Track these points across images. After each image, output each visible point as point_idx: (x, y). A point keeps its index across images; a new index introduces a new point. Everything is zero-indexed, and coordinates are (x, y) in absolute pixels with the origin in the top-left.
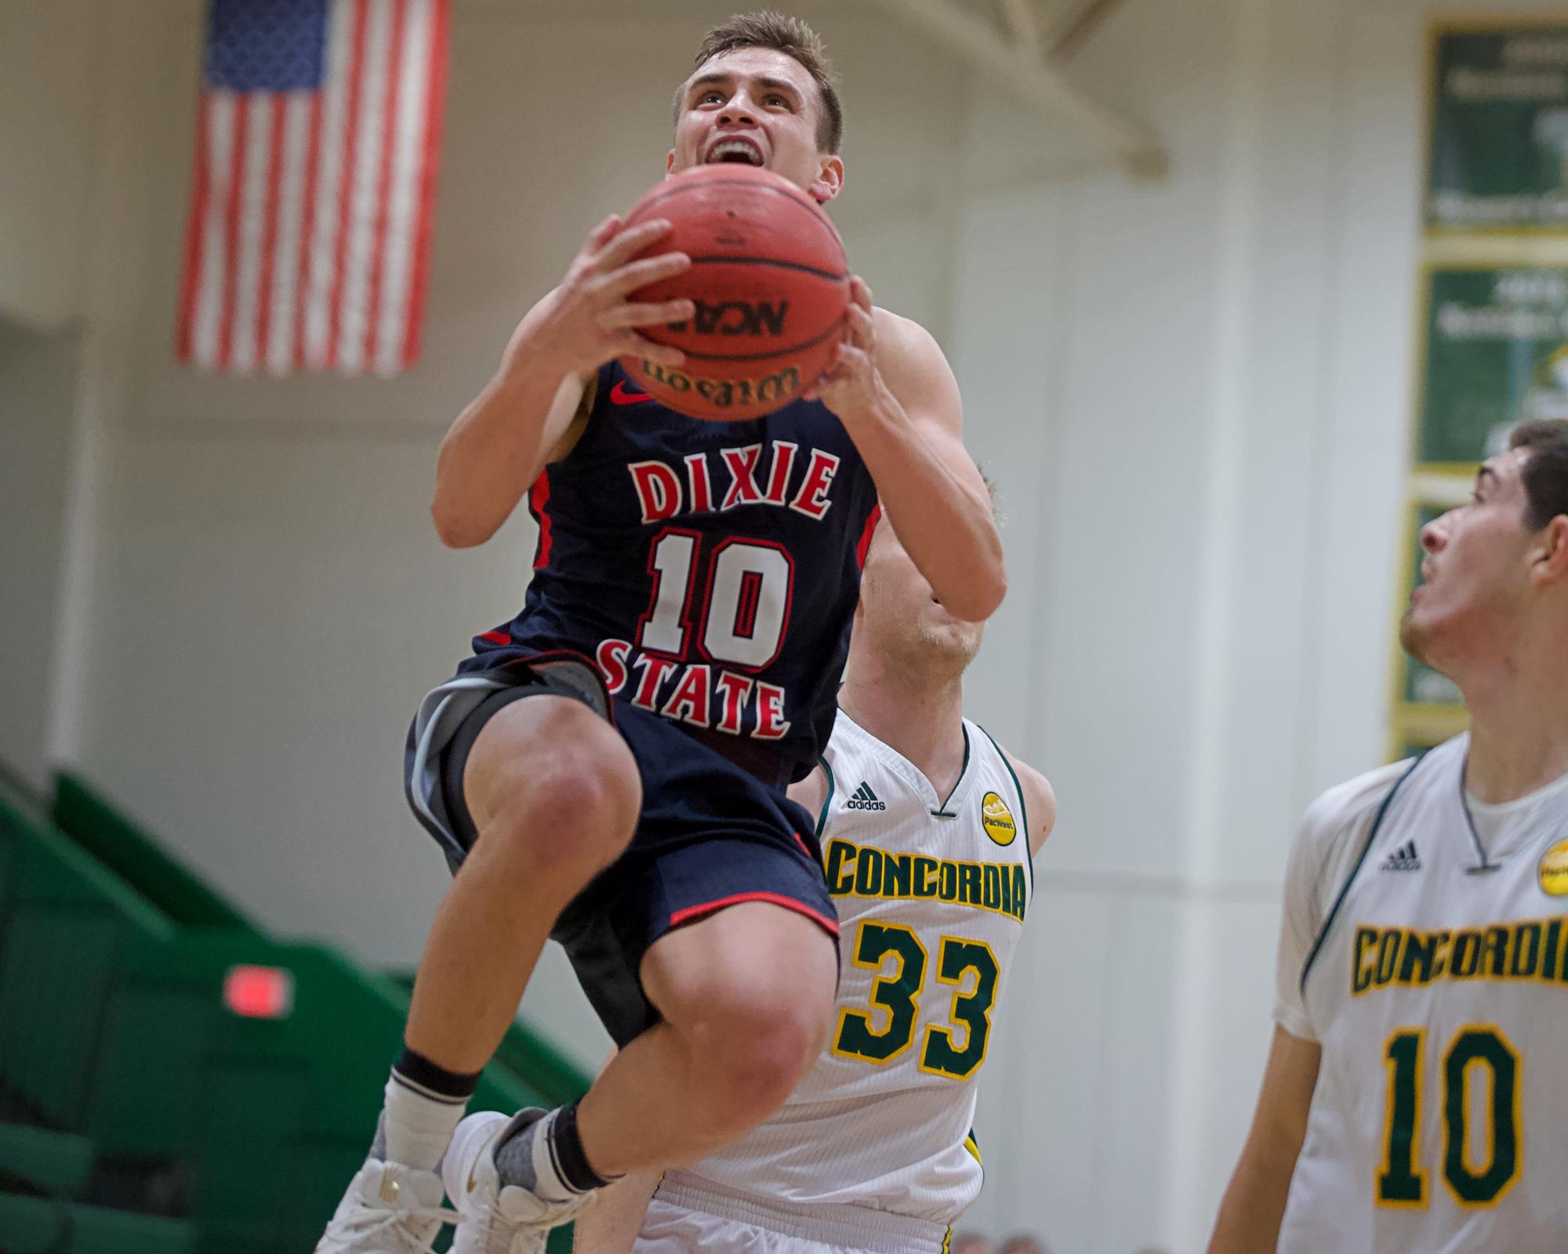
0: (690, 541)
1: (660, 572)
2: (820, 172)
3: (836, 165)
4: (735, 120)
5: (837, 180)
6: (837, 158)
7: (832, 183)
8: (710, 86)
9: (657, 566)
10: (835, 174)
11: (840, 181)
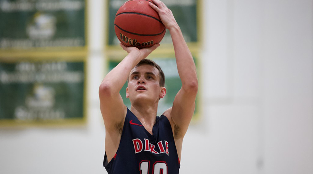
0: (148, 163)
1: (141, 170)
2: (161, 91)
3: (165, 89)
4: (141, 82)
5: (164, 93)
6: (165, 87)
7: (163, 93)
8: (135, 74)
9: (141, 169)
10: (164, 91)
11: (165, 93)
